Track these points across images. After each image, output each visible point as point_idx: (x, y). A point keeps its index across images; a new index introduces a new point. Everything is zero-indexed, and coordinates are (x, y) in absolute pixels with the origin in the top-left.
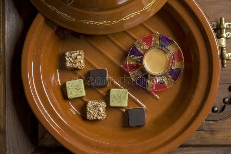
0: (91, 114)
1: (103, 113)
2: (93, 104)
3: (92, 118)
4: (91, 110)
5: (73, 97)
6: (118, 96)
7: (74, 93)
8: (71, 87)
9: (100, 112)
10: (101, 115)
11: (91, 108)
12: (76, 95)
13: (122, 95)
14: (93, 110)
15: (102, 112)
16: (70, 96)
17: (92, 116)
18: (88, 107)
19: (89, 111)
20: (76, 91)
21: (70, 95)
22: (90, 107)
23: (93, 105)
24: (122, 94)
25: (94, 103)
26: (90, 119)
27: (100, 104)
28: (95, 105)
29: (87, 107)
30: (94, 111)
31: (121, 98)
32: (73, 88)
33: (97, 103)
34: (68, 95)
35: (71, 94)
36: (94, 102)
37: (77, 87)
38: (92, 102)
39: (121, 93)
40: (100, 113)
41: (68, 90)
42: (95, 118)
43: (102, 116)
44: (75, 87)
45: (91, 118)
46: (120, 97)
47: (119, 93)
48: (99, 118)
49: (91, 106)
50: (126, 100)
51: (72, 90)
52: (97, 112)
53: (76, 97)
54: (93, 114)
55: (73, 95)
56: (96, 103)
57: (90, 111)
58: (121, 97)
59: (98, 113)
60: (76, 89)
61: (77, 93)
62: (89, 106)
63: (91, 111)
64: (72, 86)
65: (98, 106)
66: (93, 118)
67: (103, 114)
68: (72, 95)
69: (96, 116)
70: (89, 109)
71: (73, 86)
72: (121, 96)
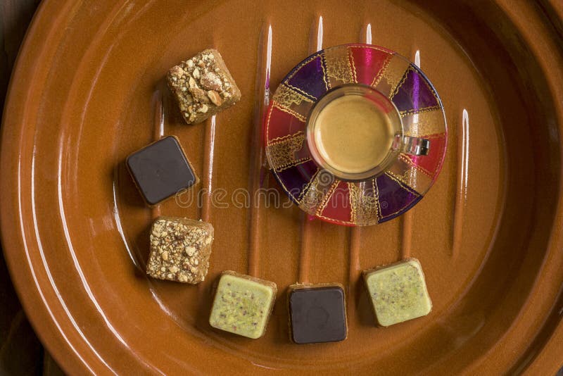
0: (162, 259)
1: (197, 263)
2: (170, 230)
3: (163, 275)
4: (165, 247)
5: (224, 328)
6: (395, 289)
7: (231, 320)
8: (229, 298)
9: (187, 259)
10: (188, 270)
11: (163, 242)
12: (235, 327)
13: (406, 283)
14: (168, 248)
15: (192, 260)
16: (215, 320)
17: (163, 269)
18: (155, 236)
19: (158, 251)
20: (241, 314)
21: (217, 317)
22: (162, 239)
23: (169, 234)
24: (405, 280)
25: (172, 227)
26: (155, 276)
27: (191, 234)
28: (176, 234)
29: (152, 236)
30: (172, 254)
31: (406, 294)
32: (235, 303)
33: (182, 229)
34: (212, 314)
35: (222, 316)
36: (175, 224)
37: (247, 305)
38: (170, 222)
39: (402, 279)
40: (188, 263)
41: (218, 301)
42: (170, 276)
43: (193, 274)
44: (242, 304)
45: (159, 273)
46: (401, 291)
47: (394, 280)
48: (184, 278)
49: (165, 234)
50: (422, 295)
51: (229, 308)
52: (179, 259)
53: (231, 330)
54: (167, 262)
55: (226, 323)
56: (180, 227)
57: (161, 251)
58: (405, 289)
59: (182, 262)
60: (241, 308)
61: (239, 323)
62: (159, 235)
63: (163, 250)
64: (233, 296)
65: (184, 239)
66: (166, 276)
67: (194, 266)
68: (222, 321)
69: (175, 269)
70: (156, 243)
71: (238, 296)
72: (403, 287)
